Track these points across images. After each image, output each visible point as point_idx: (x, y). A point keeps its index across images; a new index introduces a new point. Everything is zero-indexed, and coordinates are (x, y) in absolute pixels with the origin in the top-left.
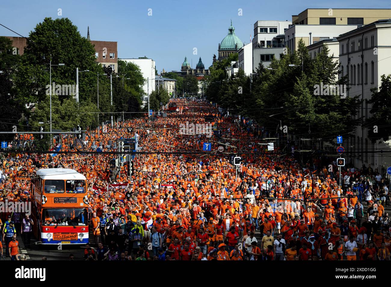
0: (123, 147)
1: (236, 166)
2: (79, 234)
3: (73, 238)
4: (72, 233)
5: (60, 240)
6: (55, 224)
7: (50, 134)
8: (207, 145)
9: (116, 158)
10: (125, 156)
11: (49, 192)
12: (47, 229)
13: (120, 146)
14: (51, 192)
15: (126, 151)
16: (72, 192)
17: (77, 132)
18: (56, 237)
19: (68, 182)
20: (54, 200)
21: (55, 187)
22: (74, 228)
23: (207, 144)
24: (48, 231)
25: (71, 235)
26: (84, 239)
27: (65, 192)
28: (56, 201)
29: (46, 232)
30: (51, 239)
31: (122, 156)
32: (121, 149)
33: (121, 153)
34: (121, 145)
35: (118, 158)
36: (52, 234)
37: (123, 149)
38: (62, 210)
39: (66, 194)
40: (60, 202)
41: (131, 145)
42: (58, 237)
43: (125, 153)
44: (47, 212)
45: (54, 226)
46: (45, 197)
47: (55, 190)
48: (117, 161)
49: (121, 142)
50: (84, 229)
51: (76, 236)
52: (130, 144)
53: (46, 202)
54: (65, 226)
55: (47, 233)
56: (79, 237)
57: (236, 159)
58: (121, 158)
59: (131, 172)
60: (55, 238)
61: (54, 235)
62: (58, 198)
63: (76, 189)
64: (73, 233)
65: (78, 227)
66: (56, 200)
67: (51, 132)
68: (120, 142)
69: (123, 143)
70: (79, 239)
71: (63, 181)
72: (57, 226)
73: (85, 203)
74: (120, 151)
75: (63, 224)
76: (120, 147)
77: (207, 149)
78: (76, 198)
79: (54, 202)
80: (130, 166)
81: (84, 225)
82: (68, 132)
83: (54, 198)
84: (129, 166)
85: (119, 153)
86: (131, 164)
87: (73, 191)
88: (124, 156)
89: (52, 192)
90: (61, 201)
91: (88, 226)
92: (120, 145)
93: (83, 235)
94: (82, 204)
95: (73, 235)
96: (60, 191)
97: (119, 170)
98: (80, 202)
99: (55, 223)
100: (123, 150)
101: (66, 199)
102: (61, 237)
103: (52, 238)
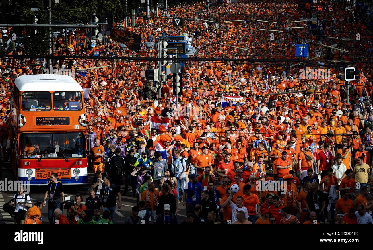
0: (166, 50)
1: (347, 82)
2: (73, 169)
3: (65, 176)
4: (62, 169)
5: (46, 178)
6: (38, 156)
7: (49, 27)
8: (302, 48)
9: (155, 68)
10: (169, 65)
11: (28, 109)
12: (26, 163)
13: (161, 48)
14: (31, 110)
15: (171, 57)
16: (62, 109)
17: (92, 25)
18: (40, 175)
19: (56, 95)
20: (37, 121)
21: (37, 101)
22: (66, 161)
23: (302, 46)
24: (29, 167)
25: (62, 171)
26: (80, 177)
27: (52, 110)
28: (39, 123)
29: (25, 167)
30: (33, 178)
31: (165, 64)
32: (163, 53)
33: (163, 59)
34: (163, 46)
35: (158, 67)
36: (33, 170)
37: (167, 53)
38: (48, 136)
39: (52, 112)
40: (44, 124)
41: (179, 47)
42: (43, 174)
43: (168, 59)
44: (27, 138)
45: (36, 158)
46: (22, 117)
47: (37, 107)
48: (156, 71)
49: (163, 42)
50: (81, 163)
51: (69, 172)
52: (178, 45)
53: (24, 123)
54: (53, 158)
55: (26, 169)
56: (73, 175)
57: (347, 70)
58: (162, 67)
59: (179, 90)
60: (38, 176)
61: (36, 172)
62: (42, 118)
63: (68, 105)
64: (65, 169)
65: (72, 160)
66: (39, 121)
67: (50, 25)
68: (160, 42)
69: (166, 43)
70: (74, 178)
71: (48, 93)
72: (41, 158)
73: (81, 125)
74: (160, 57)
75: (49, 156)
76: (161, 50)
77: (301, 54)
78: (68, 119)
79: (37, 124)
80: (178, 81)
81: (81, 156)
82: (78, 25)
83: (37, 118)
84: (175, 81)
85: (159, 59)
86: (179, 78)
87: (64, 107)
88: (167, 64)
89: (33, 109)
90: (46, 122)
91: (86, 158)
92: (161, 46)
93: (79, 172)
94: (77, 127)
95: (65, 171)
96: (44, 108)
97: (159, 87)
98: (74, 123)
99: (38, 154)
100: (166, 55)
101: (53, 119)
102: (46, 175)
103: (33, 175)
